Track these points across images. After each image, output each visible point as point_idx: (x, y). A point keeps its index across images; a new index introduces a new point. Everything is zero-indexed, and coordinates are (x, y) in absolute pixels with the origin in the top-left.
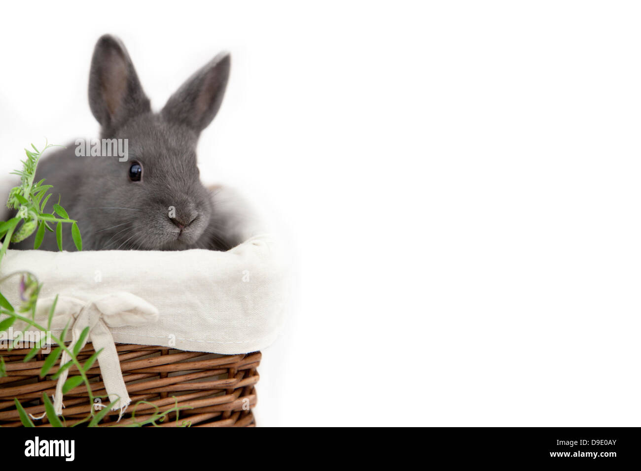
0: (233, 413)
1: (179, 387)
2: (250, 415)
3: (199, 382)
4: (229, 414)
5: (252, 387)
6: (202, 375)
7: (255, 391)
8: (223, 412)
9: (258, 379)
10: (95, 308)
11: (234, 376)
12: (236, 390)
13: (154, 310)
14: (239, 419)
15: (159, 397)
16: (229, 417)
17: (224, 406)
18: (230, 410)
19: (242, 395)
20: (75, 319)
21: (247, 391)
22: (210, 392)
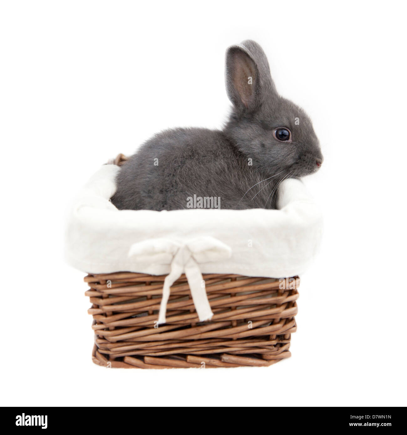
0: (281, 320)
1: (243, 303)
2: (293, 321)
3: (258, 299)
4: (278, 320)
5: (294, 302)
6: (260, 294)
7: (296, 304)
8: (274, 319)
9: (298, 296)
10: (187, 248)
11: (282, 294)
12: (283, 304)
13: (229, 249)
14: (285, 324)
15: (230, 310)
16: (278, 323)
17: (275, 315)
18: (279, 318)
19: (287, 307)
20: (174, 257)
21: (291, 304)
22: (265, 306)
